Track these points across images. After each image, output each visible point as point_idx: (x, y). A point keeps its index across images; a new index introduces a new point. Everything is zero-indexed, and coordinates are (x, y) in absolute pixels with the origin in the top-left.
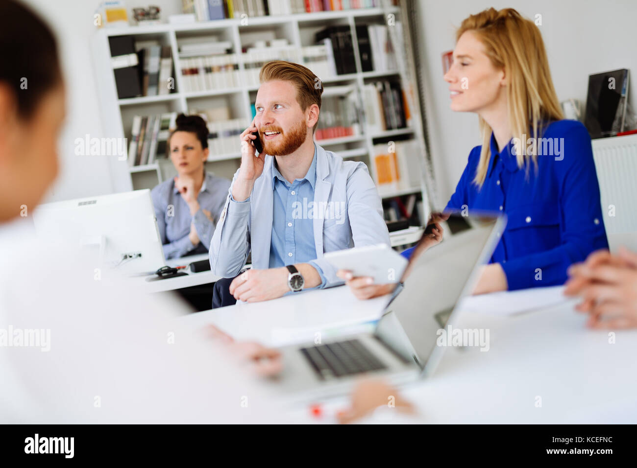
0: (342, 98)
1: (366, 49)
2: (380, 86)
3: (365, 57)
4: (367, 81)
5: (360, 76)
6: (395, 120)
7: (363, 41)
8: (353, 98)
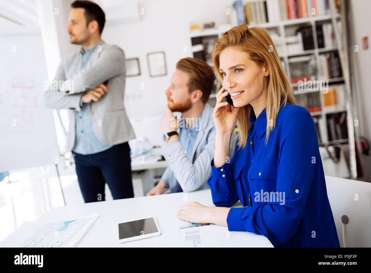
0: (306, 63)
1: (321, 37)
2: (328, 56)
3: (320, 41)
4: (320, 54)
5: (317, 51)
6: (336, 73)
7: (319, 33)
8: (312, 62)
